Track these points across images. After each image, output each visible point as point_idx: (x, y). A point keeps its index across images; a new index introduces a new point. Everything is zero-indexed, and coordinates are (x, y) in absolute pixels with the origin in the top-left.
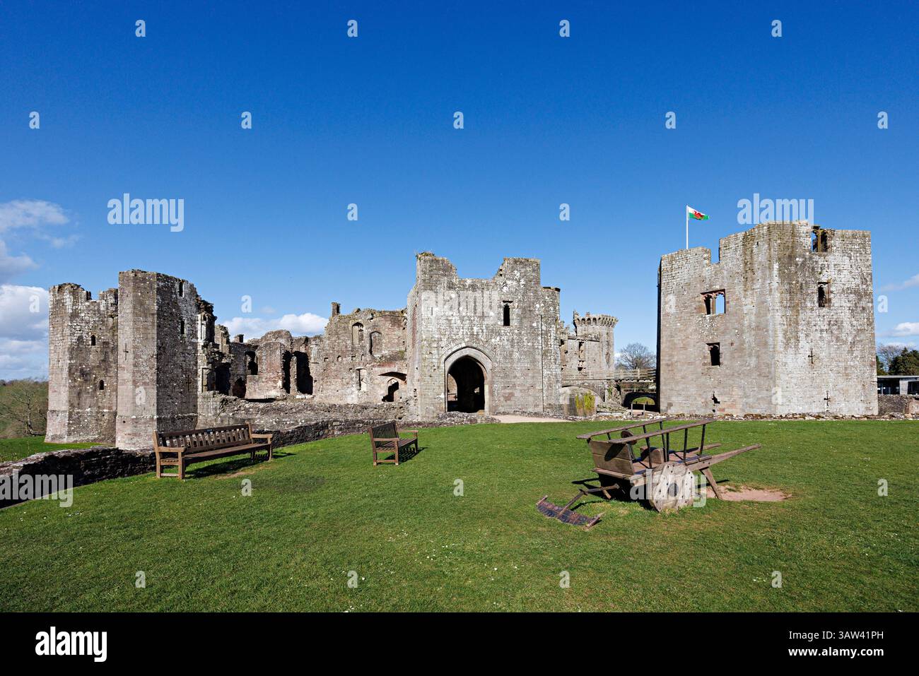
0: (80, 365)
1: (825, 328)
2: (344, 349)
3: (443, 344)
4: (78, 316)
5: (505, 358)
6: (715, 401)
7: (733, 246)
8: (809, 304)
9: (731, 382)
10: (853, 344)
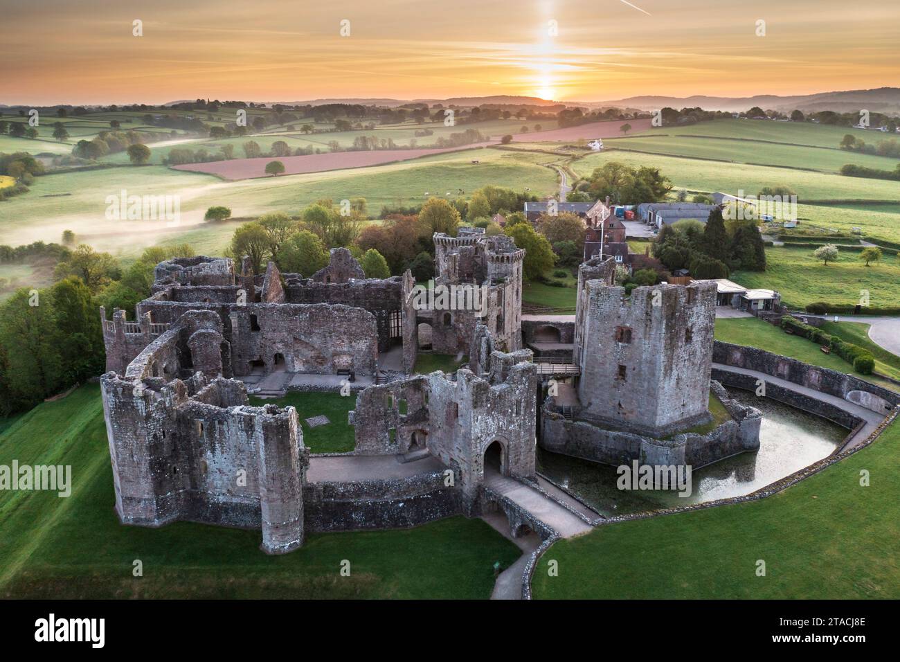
0: (158, 458)
1: (686, 358)
2: (377, 414)
3: (483, 439)
4: (150, 417)
5: (516, 437)
6: (620, 405)
7: (640, 298)
8: (680, 344)
9: (631, 396)
10: (700, 365)
